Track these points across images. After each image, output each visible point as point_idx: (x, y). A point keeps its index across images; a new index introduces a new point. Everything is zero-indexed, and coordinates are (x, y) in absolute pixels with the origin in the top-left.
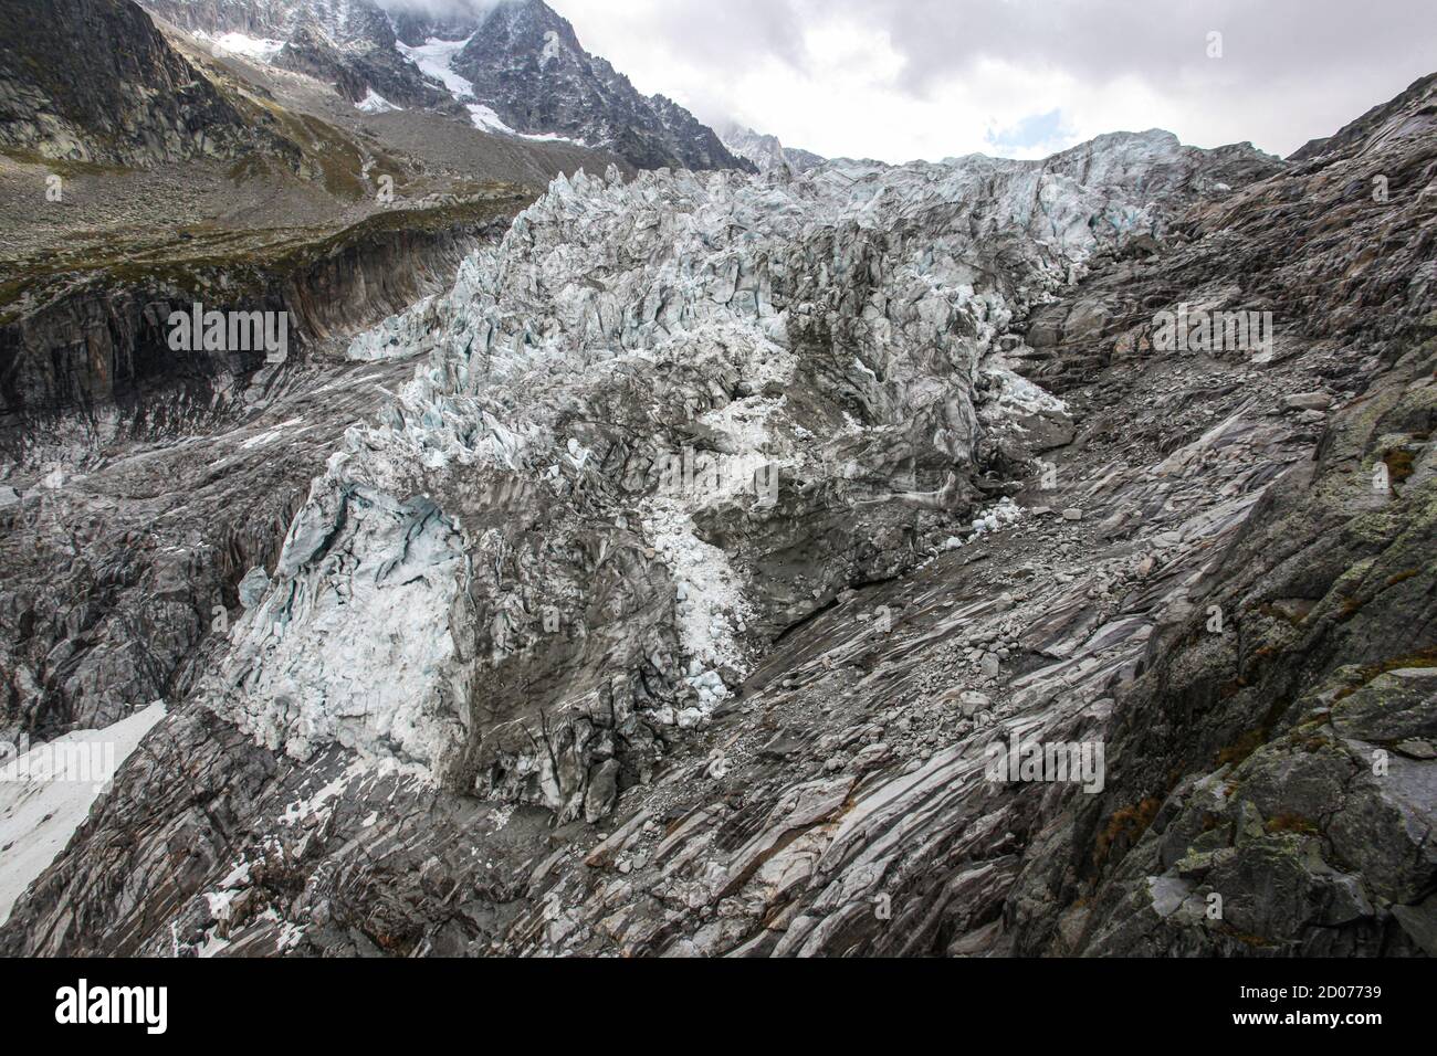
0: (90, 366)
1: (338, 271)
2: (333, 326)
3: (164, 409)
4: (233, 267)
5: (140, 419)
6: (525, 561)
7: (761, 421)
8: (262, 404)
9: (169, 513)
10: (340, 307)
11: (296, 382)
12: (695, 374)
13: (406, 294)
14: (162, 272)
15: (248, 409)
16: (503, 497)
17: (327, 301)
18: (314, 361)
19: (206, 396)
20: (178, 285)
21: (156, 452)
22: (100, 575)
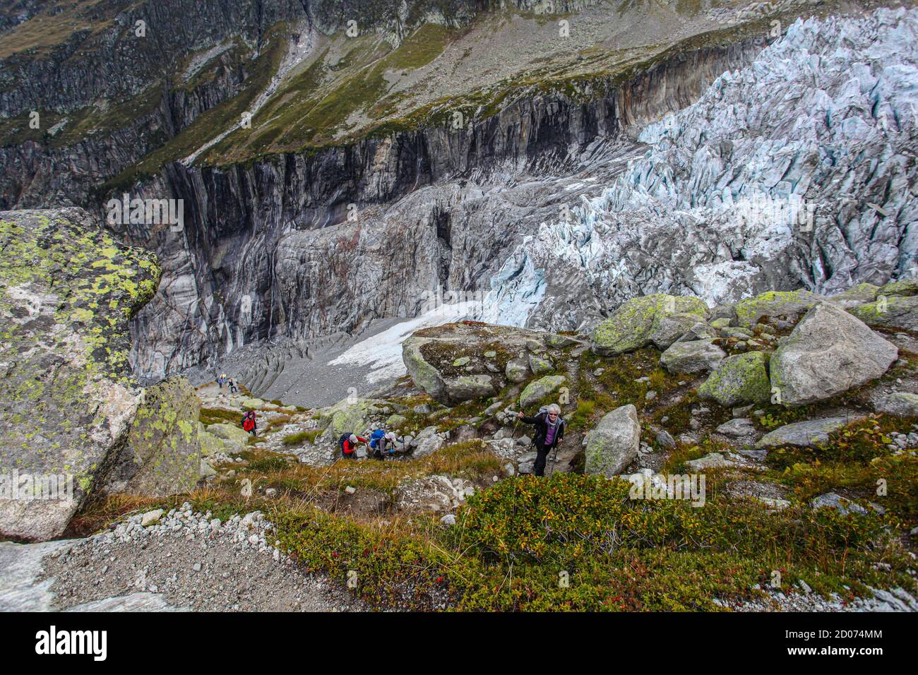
0: (520, 135)
1: (650, 82)
2: (639, 117)
3: (544, 159)
4: (594, 80)
5: (534, 164)
6: (556, 316)
7: (729, 280)
8: (588, 162)
9: (527, 217)
10: (647, 105)
11: (608, 152)
12: (714, 236)
13: (692, 96)
14: (559, 86)
15: (580, 165)
16: (568, 282)
17: (639, 100)
18: (621, 139)
19: (563, 154)
20: (565, 93)
21: (534, 183)
22: (497, 239)
